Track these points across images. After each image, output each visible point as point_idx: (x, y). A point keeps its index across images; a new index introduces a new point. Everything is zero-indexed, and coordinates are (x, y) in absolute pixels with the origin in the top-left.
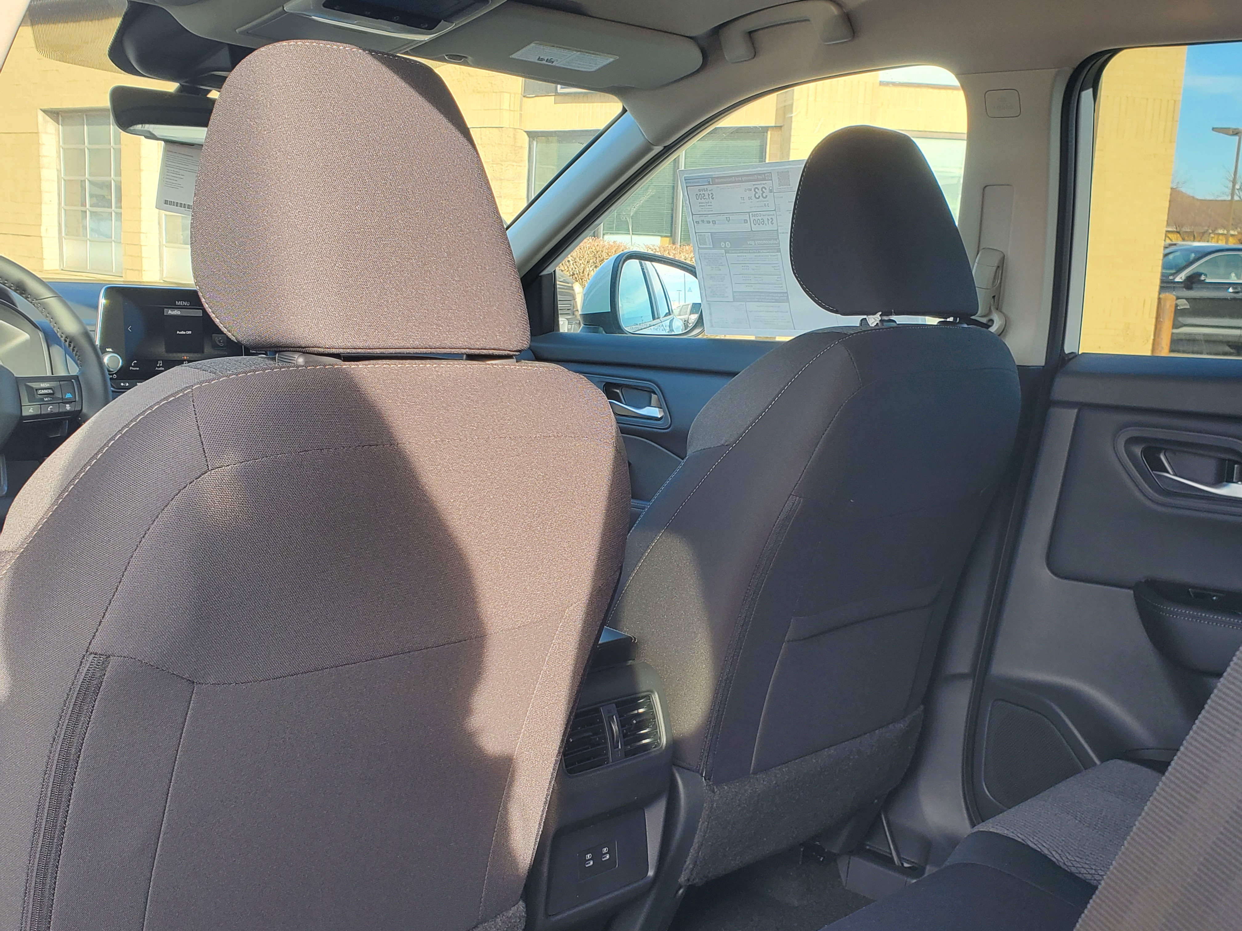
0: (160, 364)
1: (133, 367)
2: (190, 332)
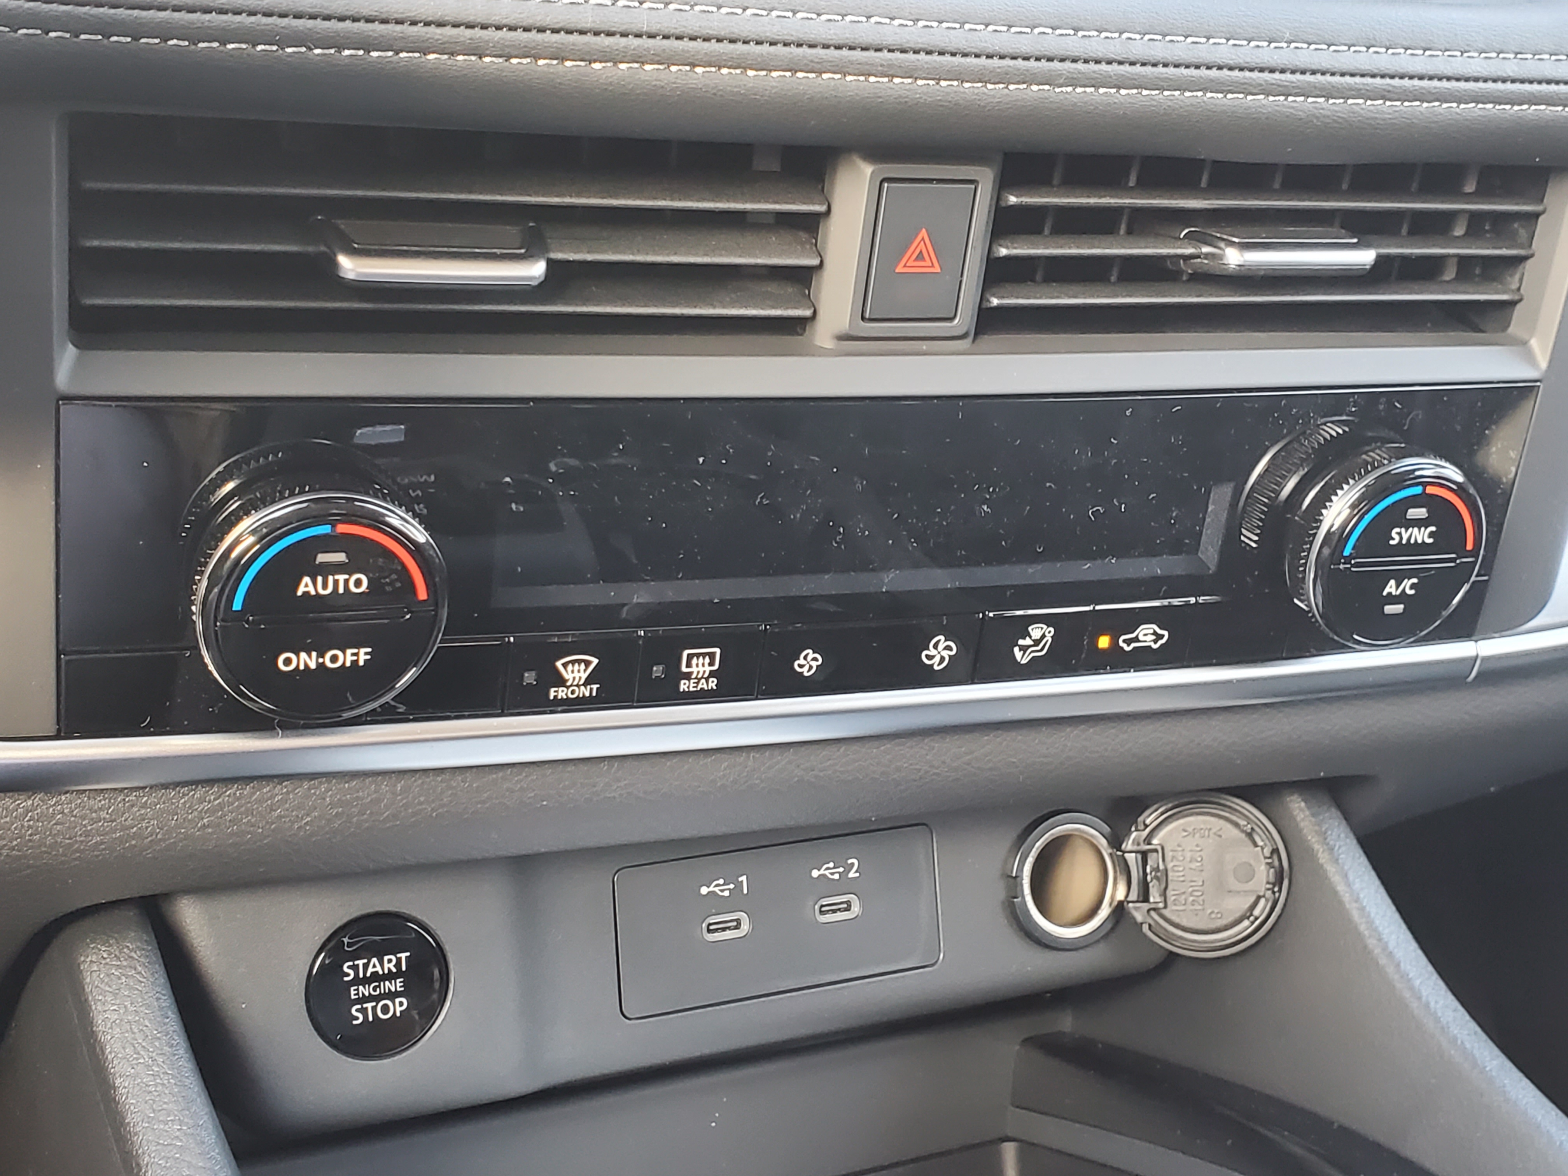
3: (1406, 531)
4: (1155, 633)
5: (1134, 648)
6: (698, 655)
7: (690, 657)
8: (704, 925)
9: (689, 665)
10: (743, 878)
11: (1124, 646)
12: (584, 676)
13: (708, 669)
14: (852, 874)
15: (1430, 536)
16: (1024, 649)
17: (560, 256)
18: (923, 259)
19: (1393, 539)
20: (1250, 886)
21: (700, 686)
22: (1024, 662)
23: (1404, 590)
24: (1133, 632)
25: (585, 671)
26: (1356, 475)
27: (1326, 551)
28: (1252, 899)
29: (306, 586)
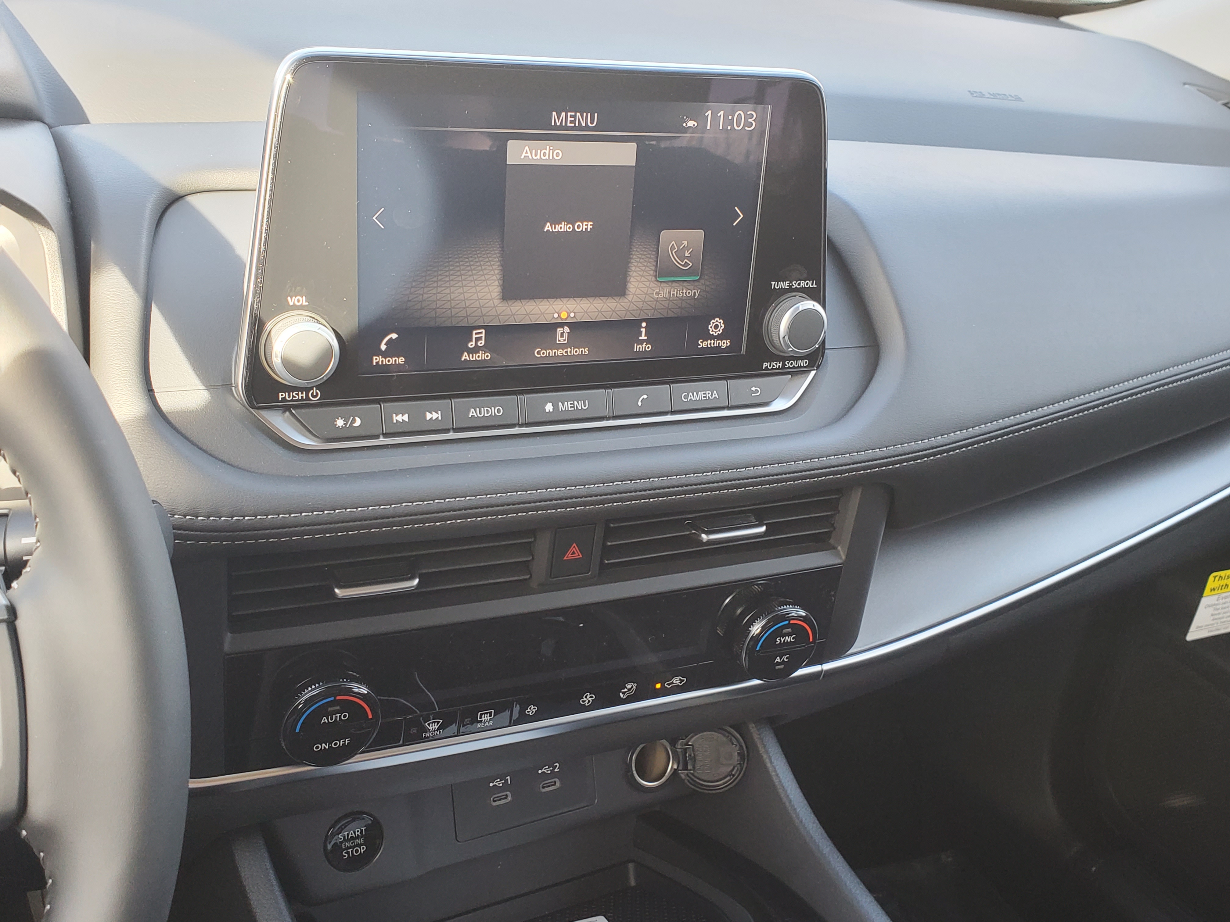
0: (478, 339)
1: (385, 354)
2: (587, 226)
3: (783, 638)
4: (680, 679)
5: (672, 686)
6: (484, 714)
7: (481, 715)
8: (492, 799)
9: (481, 718)
10: (508, 778)
11: (668, 687)
12: (437, 727)
13: (489, 718)
14: (556, 770)
15: (793, 639)
16: (624, 693)
17: (424, 571)
18: (575, 554)
19: (777, 642)
20: (730, 762)
21: (486, 725)
22: (624, 697)
23: (784, 660)
24: (671, 681)
25: (437, 725)
26: (761, 617)
27: (751, 643)
28: (732, 767)
29: (324, 720)
